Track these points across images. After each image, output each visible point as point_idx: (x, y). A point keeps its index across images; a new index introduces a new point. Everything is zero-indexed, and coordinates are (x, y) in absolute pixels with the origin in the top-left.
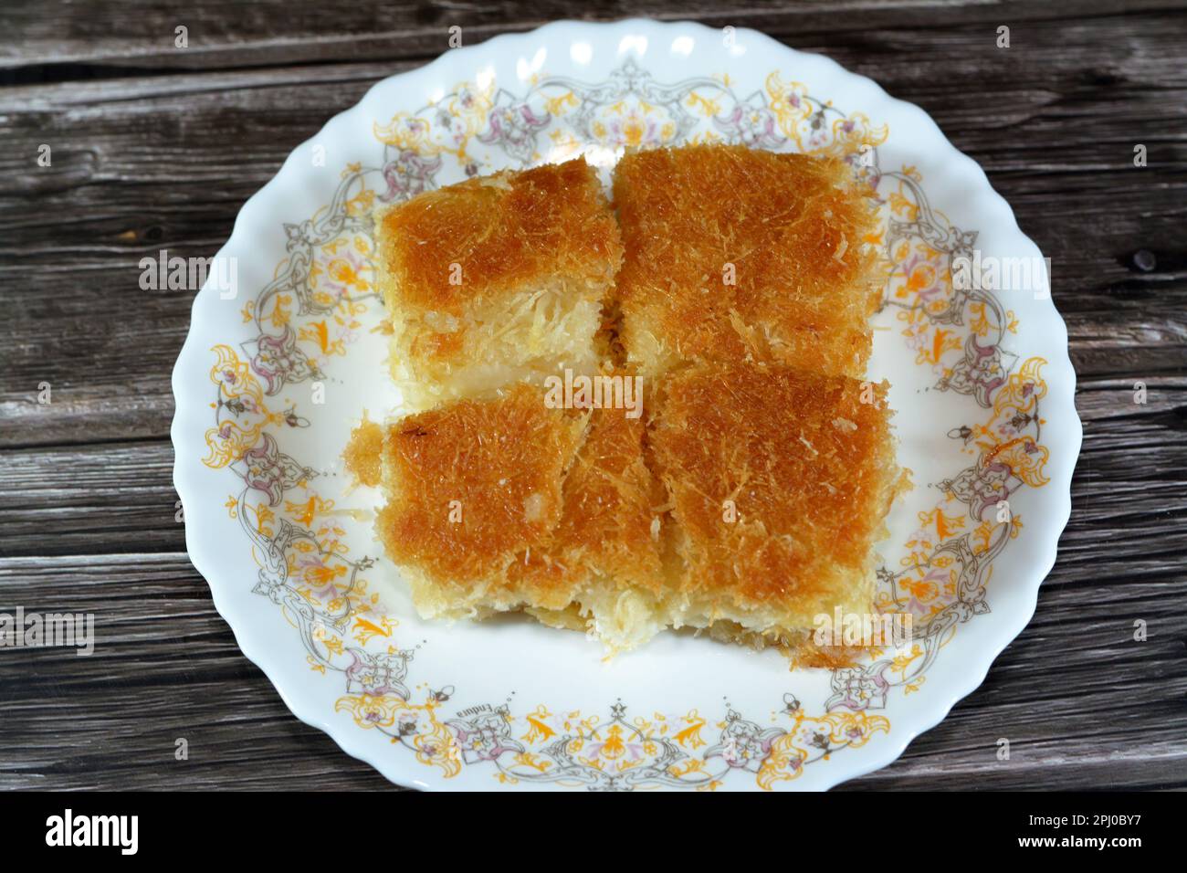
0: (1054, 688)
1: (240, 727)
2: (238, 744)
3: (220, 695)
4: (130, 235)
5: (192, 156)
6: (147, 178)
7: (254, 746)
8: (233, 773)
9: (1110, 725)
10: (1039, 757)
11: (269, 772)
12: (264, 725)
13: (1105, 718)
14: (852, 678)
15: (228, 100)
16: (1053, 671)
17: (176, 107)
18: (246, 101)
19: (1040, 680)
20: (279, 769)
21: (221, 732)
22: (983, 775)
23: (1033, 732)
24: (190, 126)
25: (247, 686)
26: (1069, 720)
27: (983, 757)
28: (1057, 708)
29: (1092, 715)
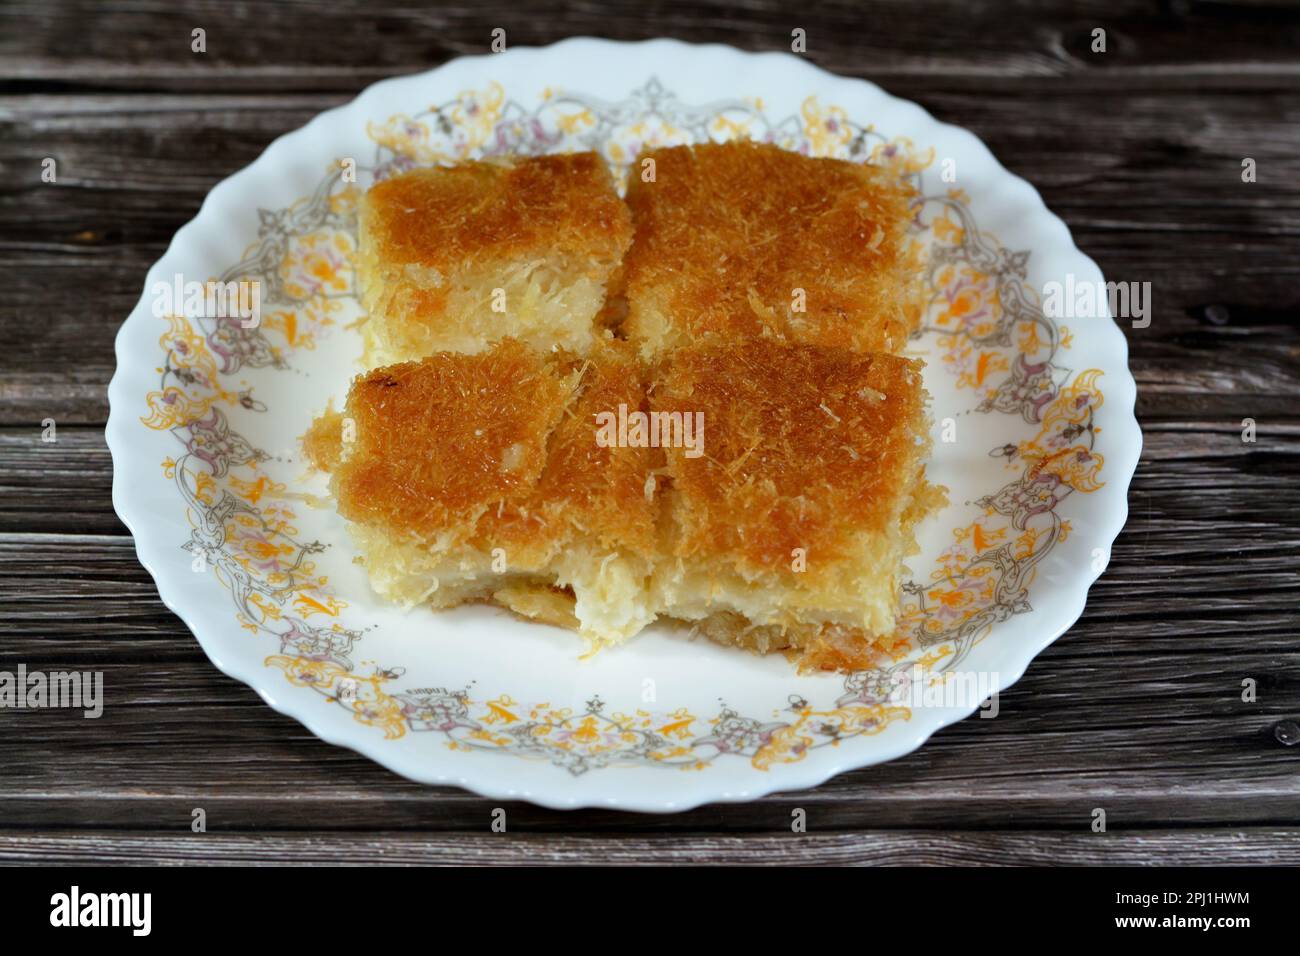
0: (1105, 719)
1: (153, 710)
2: (148, 726)
3: (131, 677)
4: (88, 236)
5: (165, 168)
6: (113, 185)
7: (166, 729)
8: (138, 755)
9: (1170, 759)
10: (1085, 787)
11: (180, 756)
12: (181, 709)
13: (1163, 752)
14: (869, 679)
15: (211, 120)
16: (1105, 702)
17: (153, 124)
18: (229, 122)
19: (1089, 710)
20: (193, 754)
21: (130, 714)
22: (1019, 802)
23: (1081, 762)
24: (166, 142)
25: (166, 669)
26: (1122, 752)
27: (1019, 785)
28: (1107, 739)
29: (1149, 748)
